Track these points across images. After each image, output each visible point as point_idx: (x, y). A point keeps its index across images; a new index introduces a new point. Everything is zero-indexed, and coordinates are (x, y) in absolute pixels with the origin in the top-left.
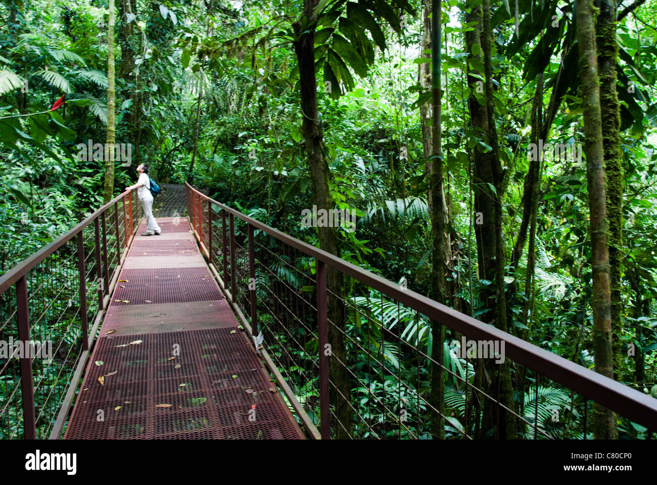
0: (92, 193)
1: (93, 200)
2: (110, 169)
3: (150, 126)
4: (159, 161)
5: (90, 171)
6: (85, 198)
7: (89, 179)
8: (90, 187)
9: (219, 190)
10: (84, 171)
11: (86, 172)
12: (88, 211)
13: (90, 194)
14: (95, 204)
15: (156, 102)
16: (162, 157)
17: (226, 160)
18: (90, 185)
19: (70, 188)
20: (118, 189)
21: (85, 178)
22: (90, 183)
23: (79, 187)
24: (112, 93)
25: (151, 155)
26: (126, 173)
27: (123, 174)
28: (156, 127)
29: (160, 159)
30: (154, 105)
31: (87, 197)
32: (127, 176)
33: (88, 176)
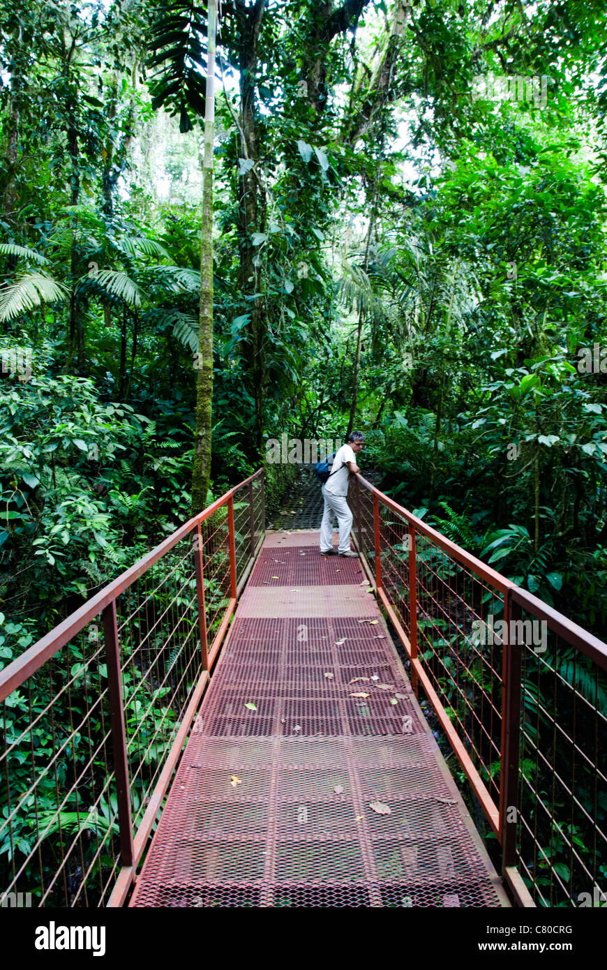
0: (177, 486)
1: (177, 499)
2: (203, 442)
3: (282, 364)
4: (297, 426)
5: (175, 445)
6: (164, 495)
7: (171, 460)
8: (174, 475)
9: (404, 476)
10: (165, 445)
11: (168, 448)
12: (168, 521)
13: (172, 487)
14: (182, 506)
15: (292, 315)
16: (302, 419)
17: (413, 420)
18: (173, 471)
19: (137, 478)
20: (224, 477)
21: (166, 458)
22: (173, 467)
23: (153, 475)
24: (207, 294)
25: (284, 415)
26: (238, 448)
27: (232, 449)
28: (292, 363)
29: (299, 423)
30: (288, 320)
31: (168, 495)
32: (241, 454)
33: (171, 455)
